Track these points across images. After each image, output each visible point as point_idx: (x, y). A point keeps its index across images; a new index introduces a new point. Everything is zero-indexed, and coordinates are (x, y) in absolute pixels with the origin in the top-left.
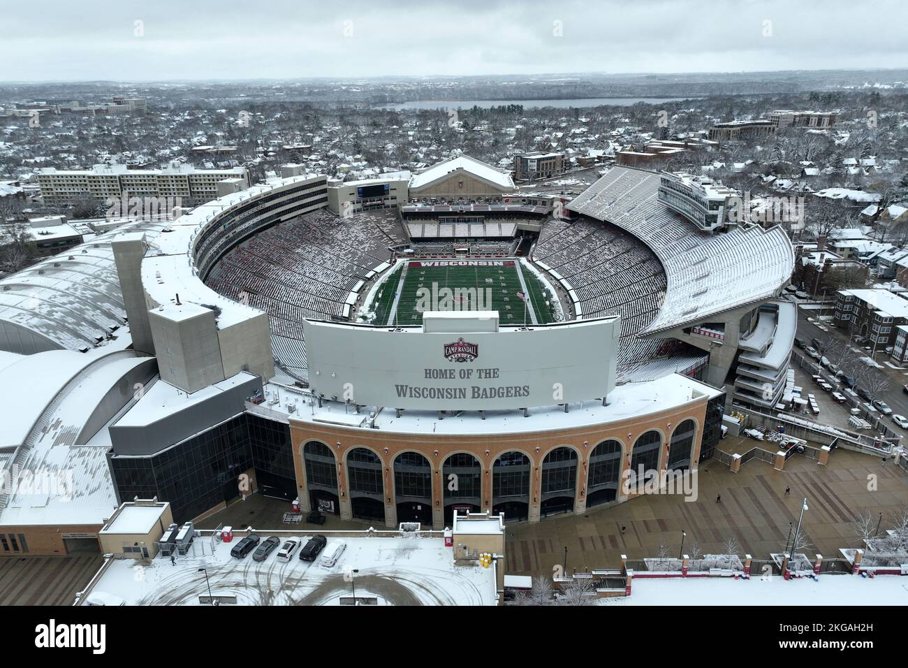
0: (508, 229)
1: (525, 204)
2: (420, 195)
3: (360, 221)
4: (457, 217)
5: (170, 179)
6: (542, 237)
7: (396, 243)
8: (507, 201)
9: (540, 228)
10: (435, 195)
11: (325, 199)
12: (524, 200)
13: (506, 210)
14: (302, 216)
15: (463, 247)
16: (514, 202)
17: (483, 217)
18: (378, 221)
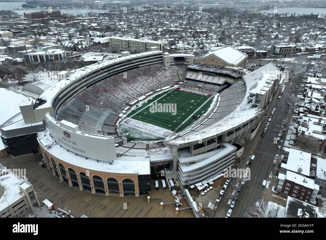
0: (221, 81)
1: (233, 72)
2: (198, 62)
3: (172, 69)
4: (206, 73)
5: (140, 43)
6: (232, 86)
7: (180, 79)
8: (226, 69)
9: (233, 83)
10: (203, 63)
11: (162, 60)
12: (232, 70)
13: (224, 73)
14: (150, 65)
15: (200, 85)
16: (229, 70)
17: (215, 74)
18: (179, 70)
